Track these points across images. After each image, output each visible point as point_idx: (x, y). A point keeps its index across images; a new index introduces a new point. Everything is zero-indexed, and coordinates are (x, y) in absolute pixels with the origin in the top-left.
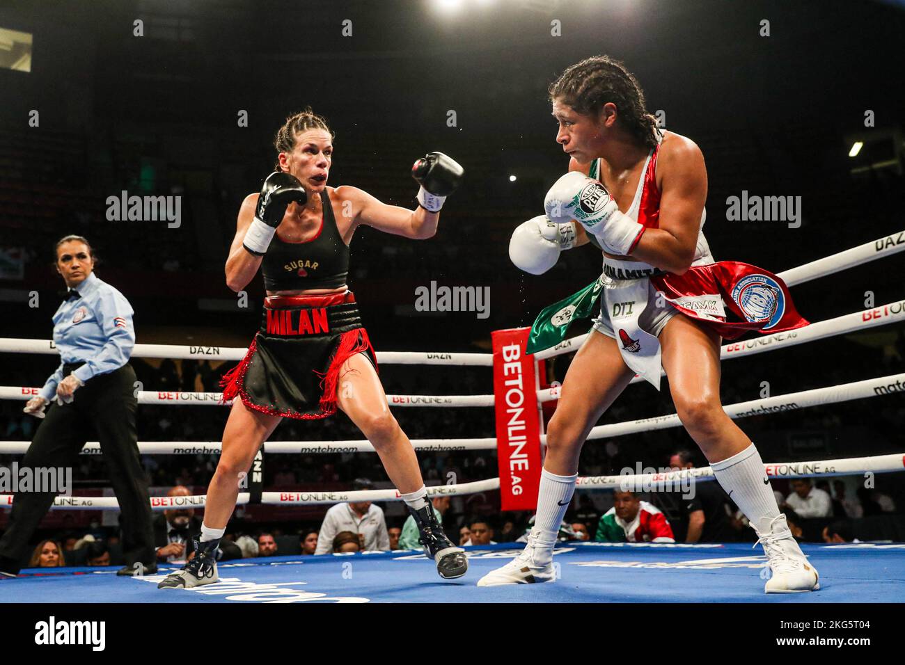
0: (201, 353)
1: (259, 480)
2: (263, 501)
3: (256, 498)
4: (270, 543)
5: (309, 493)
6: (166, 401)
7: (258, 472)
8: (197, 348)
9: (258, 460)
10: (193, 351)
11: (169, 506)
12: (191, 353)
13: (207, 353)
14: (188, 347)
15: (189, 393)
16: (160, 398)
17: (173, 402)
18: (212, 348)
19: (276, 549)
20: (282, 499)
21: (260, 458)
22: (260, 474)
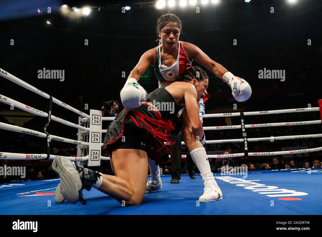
0: (227, 115)
1: (247, 149)
2: (248, 155)
3: (246, 154)
4: (253, 167)
5: (262, 153)
6: (219, 129)
7: (246, 147)
8: (225, 114)
9: (246, 144)
10: (224, 114)
11: (222, 157)
12: (224, 115)
13: (228, 115)
14: (223, 114)
15: (225, 126)
16: (217, 128)
17: (221, 129)
18: (230, 113)
19: (255, 169)
20: (254, 155)
21: (247, 143)
22: (247, 148)
